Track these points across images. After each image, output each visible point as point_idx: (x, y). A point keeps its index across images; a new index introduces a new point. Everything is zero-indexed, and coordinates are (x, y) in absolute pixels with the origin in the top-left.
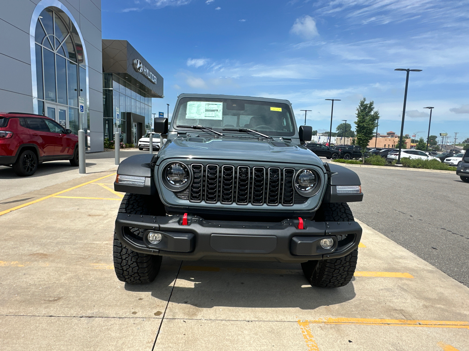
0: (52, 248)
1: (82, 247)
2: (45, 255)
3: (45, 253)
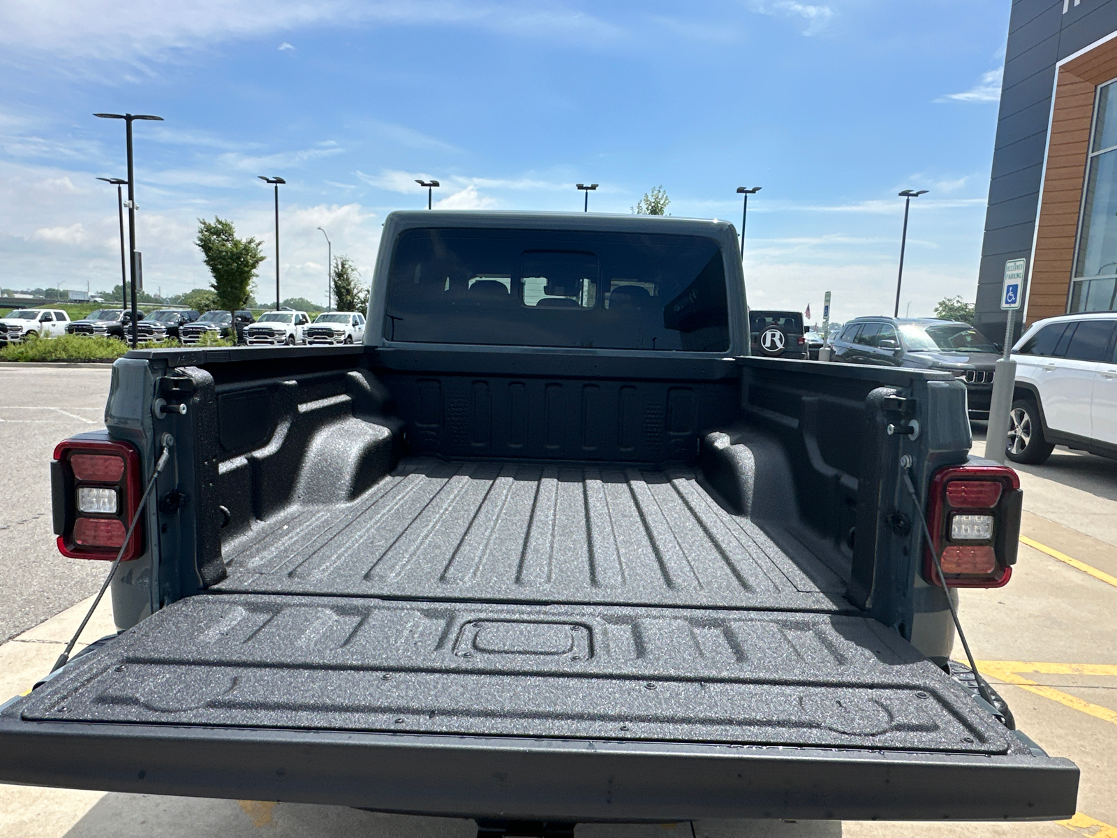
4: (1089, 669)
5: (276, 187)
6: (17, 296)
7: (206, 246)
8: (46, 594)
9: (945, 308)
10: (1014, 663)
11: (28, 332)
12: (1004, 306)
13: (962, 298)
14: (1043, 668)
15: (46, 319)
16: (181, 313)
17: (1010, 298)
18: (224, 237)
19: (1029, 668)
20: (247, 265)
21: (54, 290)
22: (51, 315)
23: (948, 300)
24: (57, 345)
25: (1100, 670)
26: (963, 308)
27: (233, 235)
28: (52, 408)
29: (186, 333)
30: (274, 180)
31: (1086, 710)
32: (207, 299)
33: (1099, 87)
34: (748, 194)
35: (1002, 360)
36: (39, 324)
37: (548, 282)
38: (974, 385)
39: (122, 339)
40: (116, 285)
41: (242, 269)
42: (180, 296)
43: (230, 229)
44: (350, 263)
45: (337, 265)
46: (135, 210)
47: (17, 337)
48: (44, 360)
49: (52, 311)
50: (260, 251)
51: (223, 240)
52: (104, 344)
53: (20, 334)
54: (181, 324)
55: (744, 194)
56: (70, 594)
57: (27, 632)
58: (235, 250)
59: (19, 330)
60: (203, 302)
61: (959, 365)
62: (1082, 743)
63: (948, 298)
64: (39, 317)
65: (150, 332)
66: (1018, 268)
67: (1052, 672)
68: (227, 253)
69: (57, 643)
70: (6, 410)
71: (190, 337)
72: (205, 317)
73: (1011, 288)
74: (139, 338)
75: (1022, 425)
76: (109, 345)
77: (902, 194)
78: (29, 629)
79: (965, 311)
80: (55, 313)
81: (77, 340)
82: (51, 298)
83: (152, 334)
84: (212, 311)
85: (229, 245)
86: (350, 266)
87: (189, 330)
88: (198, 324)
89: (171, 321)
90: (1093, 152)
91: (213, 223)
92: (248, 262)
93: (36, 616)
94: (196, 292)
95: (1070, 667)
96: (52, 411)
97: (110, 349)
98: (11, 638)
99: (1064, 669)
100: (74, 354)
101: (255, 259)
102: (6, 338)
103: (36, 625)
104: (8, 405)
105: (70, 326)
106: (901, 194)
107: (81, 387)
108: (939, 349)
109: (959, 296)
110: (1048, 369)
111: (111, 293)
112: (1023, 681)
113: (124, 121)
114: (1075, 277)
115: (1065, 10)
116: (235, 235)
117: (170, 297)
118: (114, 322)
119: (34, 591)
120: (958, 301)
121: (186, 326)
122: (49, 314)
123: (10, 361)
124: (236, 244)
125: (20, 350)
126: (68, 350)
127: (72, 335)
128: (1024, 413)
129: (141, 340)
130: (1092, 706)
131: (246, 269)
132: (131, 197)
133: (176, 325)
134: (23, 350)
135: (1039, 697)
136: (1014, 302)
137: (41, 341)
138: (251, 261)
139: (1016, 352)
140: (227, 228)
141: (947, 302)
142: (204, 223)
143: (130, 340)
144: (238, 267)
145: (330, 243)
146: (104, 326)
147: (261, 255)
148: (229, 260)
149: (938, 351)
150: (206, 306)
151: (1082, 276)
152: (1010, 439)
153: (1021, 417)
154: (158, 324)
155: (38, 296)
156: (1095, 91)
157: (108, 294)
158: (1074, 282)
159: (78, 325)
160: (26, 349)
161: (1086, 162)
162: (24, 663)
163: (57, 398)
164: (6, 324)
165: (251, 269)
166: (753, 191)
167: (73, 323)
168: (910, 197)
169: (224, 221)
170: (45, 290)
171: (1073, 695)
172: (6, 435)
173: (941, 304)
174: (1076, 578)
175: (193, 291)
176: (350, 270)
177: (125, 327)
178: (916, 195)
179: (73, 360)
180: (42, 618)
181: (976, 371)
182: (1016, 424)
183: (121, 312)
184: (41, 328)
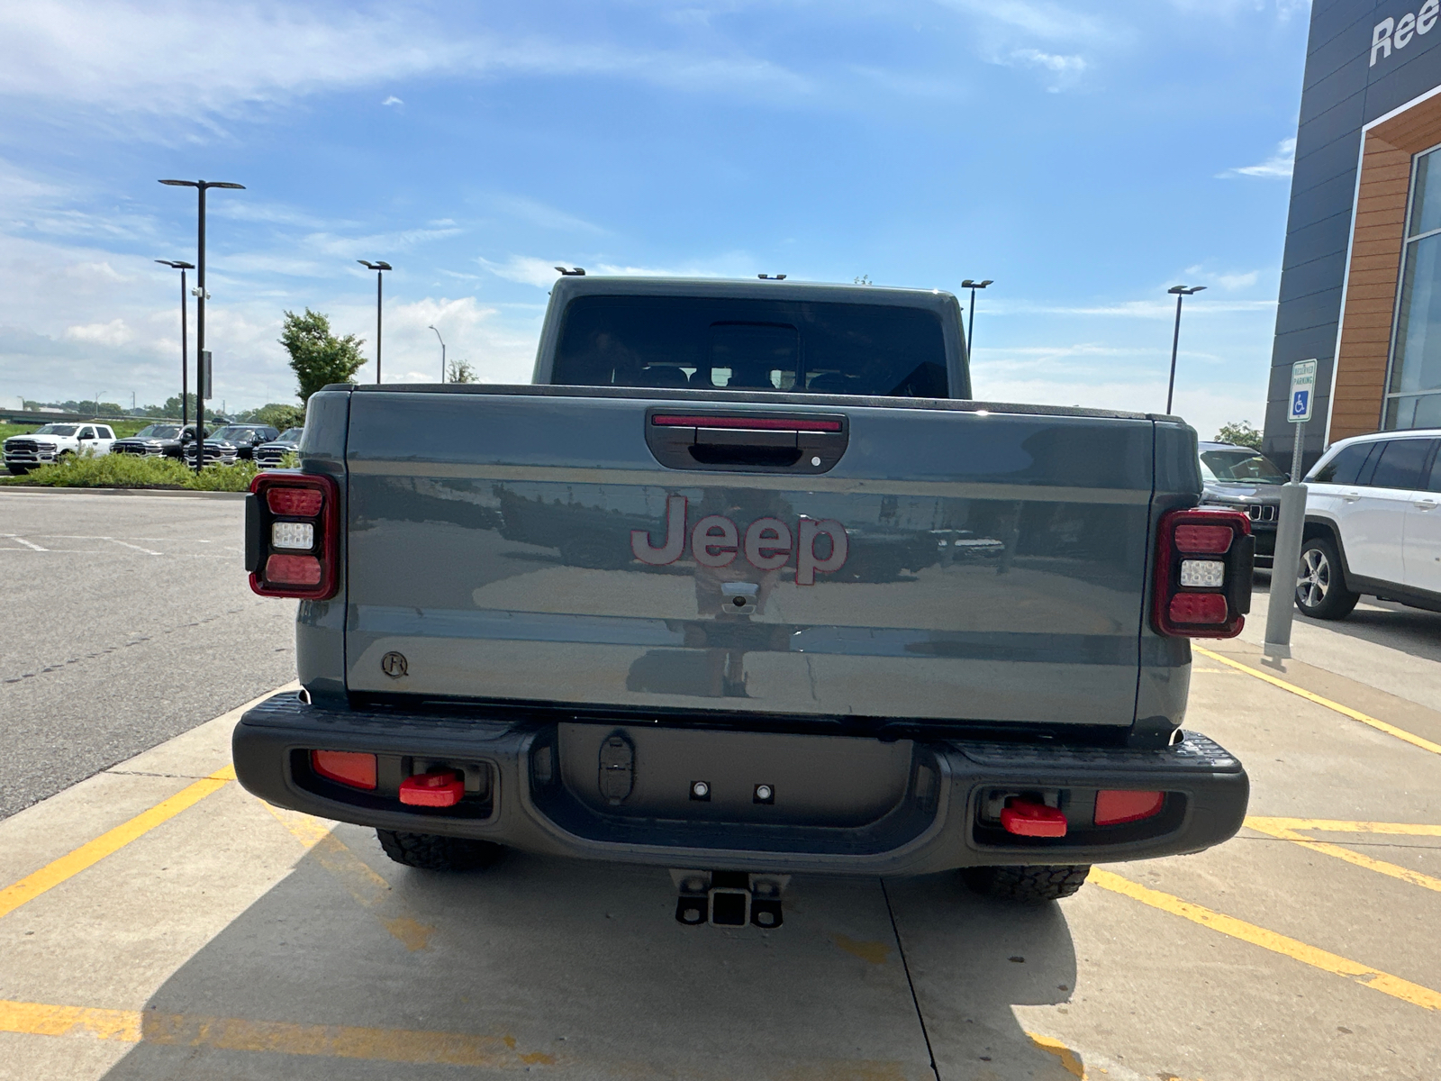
4: (1378, 828)
5: (380, 274)
6: (43, 410)
7: (293, 345)
8: (135, 728)
9: (1229, 436)
10: (1290, 820)
11: (65, 452)
12: (1292, 417)
13: (1250, 424)
14: (1325, 825)
15: (87, 435)
16: (256, 431)
17: (1299, 407)
18: (316, 334)
19: (1308, 825)
20: (343, 369)
21: (91, 403)
22: (92, 431)
23: (1234, 426)
24: (102, 466)
25: (1394, 829)
26: (1251, 437)
27: (326, 332)
28: (106, 538)
29: (261, 456)
30: (378, 265)
31: (1373, 867)
32: (289, 413)
33: (1416, 157)
34: (976, 289)
35: (1290, 483)
36: (77, 442)
37: (733, 373)
38: (1259, 523)
39: (182, 461)
40: (169, 397)
41: (337, 374)
42: (249, 413)
43: (324, 324)
44: (470, 370)
45: (455, 373)
46: (206, 299)
47: (50, 458)
48: (85, 485)
49: (94, 426)
50: (360, 352)
51: (315, 337)
52: (161, 466)
53: (54, 453)
54: (256, 444)
55: (971, 289)
56: (163, 729)
57: (119, 765)
58: (329, 350)
59: (53, 448)
60: (284, 417)
61: (1242, 498)
62: (1364, 897)
63: (1232, 423)
64: (77, 433)
65: (217, 453)
66: (1306, 370)
67: (1335, 829)
68: (319, 353)
69: (156, 775)
70: (49, 540)
71: (267, 461)
72: (285, 436)
73: (1299, 396)
74: (205, 461)
75: (1318, 570)
76: (166, 468)
77: (1172, 291)
78: (121, 761)
79: (1255, 441)
80: (97, 428)
81: (126, 461)
82: (87, 411)
83: (219, 456)
84: (295, 428)
85: (321, 344)
86: (470, 375)
87: (266, 451)
88: (277, 444)
89: (242, 440)
90: (1409, 237)
91: (302, 316)
92: (344, 366)
93: (127, 749)
94: (270, 407)
95: (1357, 825)
96: (105, 541)
97: (167, 473)
98: (103, 770)
99: (1350, 827)
100: (124, 478)
101: (354, 362)
102: (35, 459)
103: (129, 758)
104: (51, 533)
105: (117, 444)
106: (1170, 292)
107: (136, 516)
108: (1215, 479)
109: (1246, 422)
110: (1349, 500)
111: (163, 407)
112: (1298, 837)
113: (196, 189)
114: (1390, 392)
115: (1373, 62)
116: (330, 332)
117: (236, 413)
118: (172, 441)
119: (120, 724)
120: (1245, 428)
121: (262, 446)
122: (90, 429)
123: (43, 486)
124: (331, 342)
125: (56, 472)
126: (115, 473)
127: (120, 454)
128: (1321, 555)
129: (207, 464)
130: (1379, 863)
131: (342, 374)
132: (201, 283)
133: (250, 445)
134: (59, 471)
135: (1316, 852)
136: (1304, 412)
137: (82, 462)
138: (348, 364)
139: (1310, 480)
140: (320, 324)
141: (1232, 429)
142: (292, 317)
143: (191, 464)
144: (332, 372)
145: (444, 346)
146: (159, 445)
147: (362, 356)
148: (321, 363)
149: (1214, 482)
150: (288, 422)
151: (1399, 391)
152: (1304, 589)
153: (1317, 560)
154: (227, 444)
155: (70, 410)
156: (1412, 161)
157: (159, 409)
158: (1389, 399)
159: (126, 444)
160: (63, 471)
161: (1402, 248)
162: (122, 794)
163: (108, 527)
164: (37, 442)
165: (349, 374)
166: (983, 286)
167: (120, 441)
168: (1183, 295)
169: (316, 314)
170: (78, 402)
171: (1358, 852)
172: (54, 566)
173: (1223, 431)
174: (1376, 739)
175: (267, 406)
176: (470, 378)
177: (185, 446)
178: (1191, 292)
179: (121, 486)
180: (135, 751)
181: (1262, 506)
182: (1311, 569)
183: (181, 428)
184: (80, 447)
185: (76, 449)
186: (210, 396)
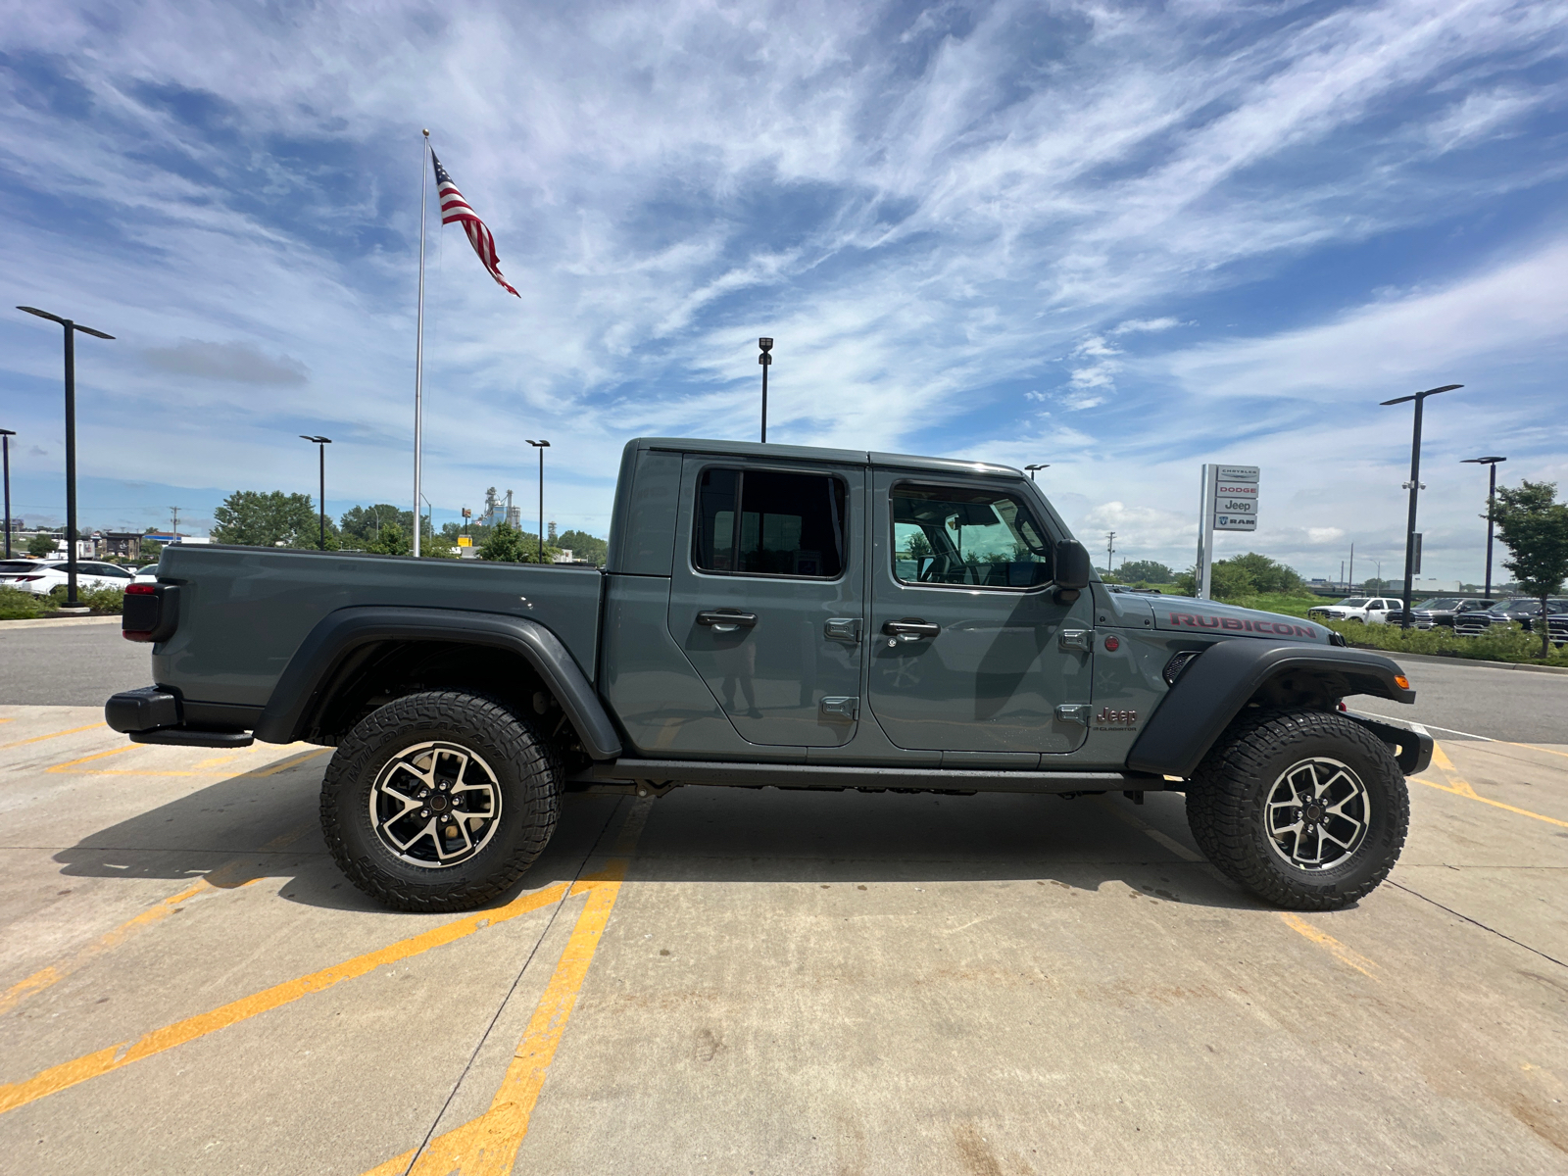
0: (1473, 1128)
1: (1339, 1039)
2: (1522, 1113)
3: (1522, 1129)
11: (1352, 619)
15: (1376, 606)
22: (1382, 603)
36: (1365, 611)
46: (1419, 490)
49: (1384, 599)
53: (1344, 619)
59: (1343, 616)
64: (1367, 605)
122: (1379, 602)
132: (1414, 477)
164: (1330, 610)
184: (1367, 615)
185: (1363, 617)
186: (1418, 572)
